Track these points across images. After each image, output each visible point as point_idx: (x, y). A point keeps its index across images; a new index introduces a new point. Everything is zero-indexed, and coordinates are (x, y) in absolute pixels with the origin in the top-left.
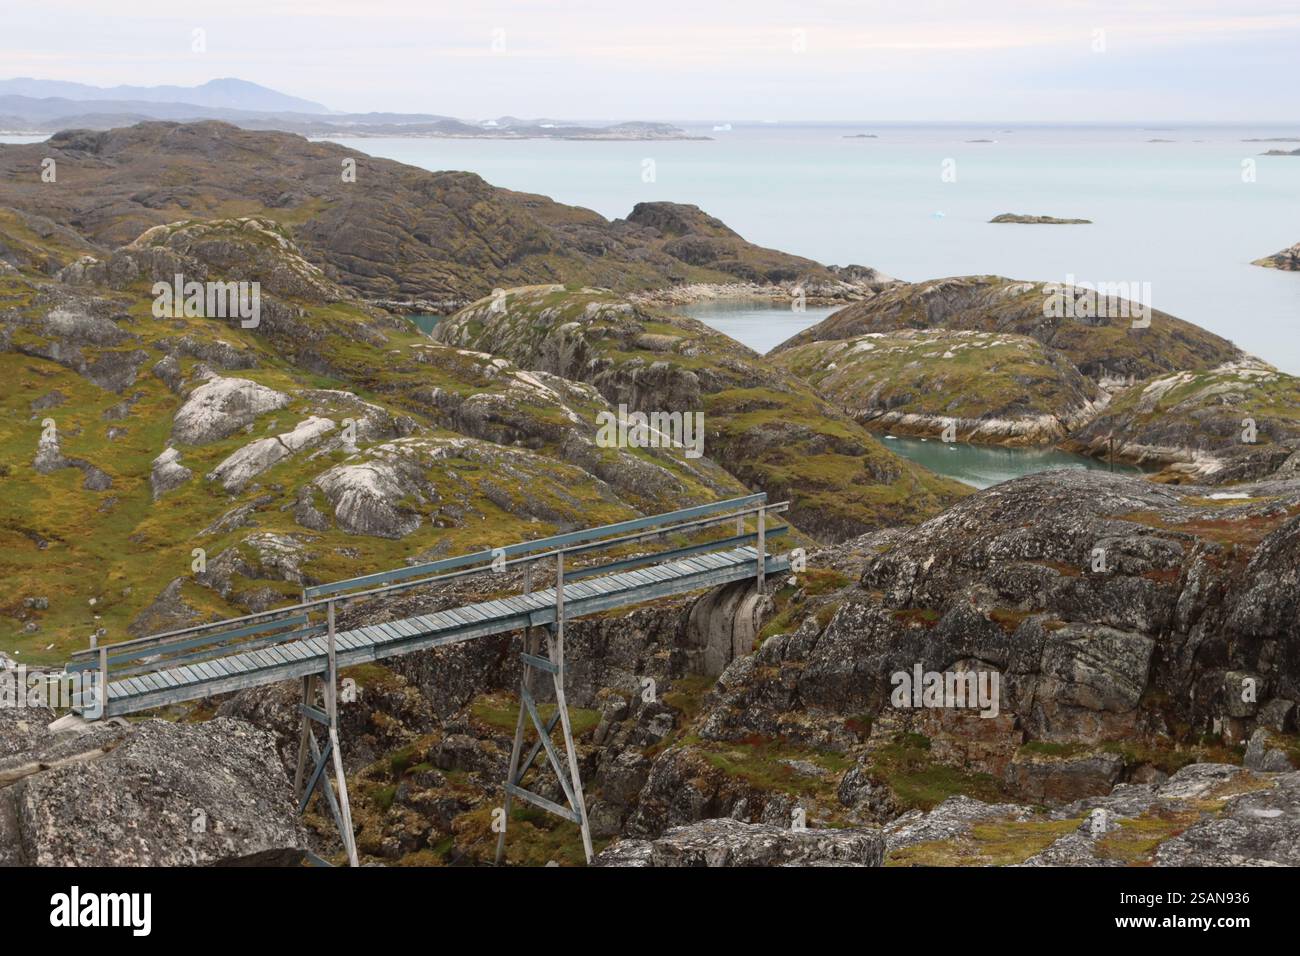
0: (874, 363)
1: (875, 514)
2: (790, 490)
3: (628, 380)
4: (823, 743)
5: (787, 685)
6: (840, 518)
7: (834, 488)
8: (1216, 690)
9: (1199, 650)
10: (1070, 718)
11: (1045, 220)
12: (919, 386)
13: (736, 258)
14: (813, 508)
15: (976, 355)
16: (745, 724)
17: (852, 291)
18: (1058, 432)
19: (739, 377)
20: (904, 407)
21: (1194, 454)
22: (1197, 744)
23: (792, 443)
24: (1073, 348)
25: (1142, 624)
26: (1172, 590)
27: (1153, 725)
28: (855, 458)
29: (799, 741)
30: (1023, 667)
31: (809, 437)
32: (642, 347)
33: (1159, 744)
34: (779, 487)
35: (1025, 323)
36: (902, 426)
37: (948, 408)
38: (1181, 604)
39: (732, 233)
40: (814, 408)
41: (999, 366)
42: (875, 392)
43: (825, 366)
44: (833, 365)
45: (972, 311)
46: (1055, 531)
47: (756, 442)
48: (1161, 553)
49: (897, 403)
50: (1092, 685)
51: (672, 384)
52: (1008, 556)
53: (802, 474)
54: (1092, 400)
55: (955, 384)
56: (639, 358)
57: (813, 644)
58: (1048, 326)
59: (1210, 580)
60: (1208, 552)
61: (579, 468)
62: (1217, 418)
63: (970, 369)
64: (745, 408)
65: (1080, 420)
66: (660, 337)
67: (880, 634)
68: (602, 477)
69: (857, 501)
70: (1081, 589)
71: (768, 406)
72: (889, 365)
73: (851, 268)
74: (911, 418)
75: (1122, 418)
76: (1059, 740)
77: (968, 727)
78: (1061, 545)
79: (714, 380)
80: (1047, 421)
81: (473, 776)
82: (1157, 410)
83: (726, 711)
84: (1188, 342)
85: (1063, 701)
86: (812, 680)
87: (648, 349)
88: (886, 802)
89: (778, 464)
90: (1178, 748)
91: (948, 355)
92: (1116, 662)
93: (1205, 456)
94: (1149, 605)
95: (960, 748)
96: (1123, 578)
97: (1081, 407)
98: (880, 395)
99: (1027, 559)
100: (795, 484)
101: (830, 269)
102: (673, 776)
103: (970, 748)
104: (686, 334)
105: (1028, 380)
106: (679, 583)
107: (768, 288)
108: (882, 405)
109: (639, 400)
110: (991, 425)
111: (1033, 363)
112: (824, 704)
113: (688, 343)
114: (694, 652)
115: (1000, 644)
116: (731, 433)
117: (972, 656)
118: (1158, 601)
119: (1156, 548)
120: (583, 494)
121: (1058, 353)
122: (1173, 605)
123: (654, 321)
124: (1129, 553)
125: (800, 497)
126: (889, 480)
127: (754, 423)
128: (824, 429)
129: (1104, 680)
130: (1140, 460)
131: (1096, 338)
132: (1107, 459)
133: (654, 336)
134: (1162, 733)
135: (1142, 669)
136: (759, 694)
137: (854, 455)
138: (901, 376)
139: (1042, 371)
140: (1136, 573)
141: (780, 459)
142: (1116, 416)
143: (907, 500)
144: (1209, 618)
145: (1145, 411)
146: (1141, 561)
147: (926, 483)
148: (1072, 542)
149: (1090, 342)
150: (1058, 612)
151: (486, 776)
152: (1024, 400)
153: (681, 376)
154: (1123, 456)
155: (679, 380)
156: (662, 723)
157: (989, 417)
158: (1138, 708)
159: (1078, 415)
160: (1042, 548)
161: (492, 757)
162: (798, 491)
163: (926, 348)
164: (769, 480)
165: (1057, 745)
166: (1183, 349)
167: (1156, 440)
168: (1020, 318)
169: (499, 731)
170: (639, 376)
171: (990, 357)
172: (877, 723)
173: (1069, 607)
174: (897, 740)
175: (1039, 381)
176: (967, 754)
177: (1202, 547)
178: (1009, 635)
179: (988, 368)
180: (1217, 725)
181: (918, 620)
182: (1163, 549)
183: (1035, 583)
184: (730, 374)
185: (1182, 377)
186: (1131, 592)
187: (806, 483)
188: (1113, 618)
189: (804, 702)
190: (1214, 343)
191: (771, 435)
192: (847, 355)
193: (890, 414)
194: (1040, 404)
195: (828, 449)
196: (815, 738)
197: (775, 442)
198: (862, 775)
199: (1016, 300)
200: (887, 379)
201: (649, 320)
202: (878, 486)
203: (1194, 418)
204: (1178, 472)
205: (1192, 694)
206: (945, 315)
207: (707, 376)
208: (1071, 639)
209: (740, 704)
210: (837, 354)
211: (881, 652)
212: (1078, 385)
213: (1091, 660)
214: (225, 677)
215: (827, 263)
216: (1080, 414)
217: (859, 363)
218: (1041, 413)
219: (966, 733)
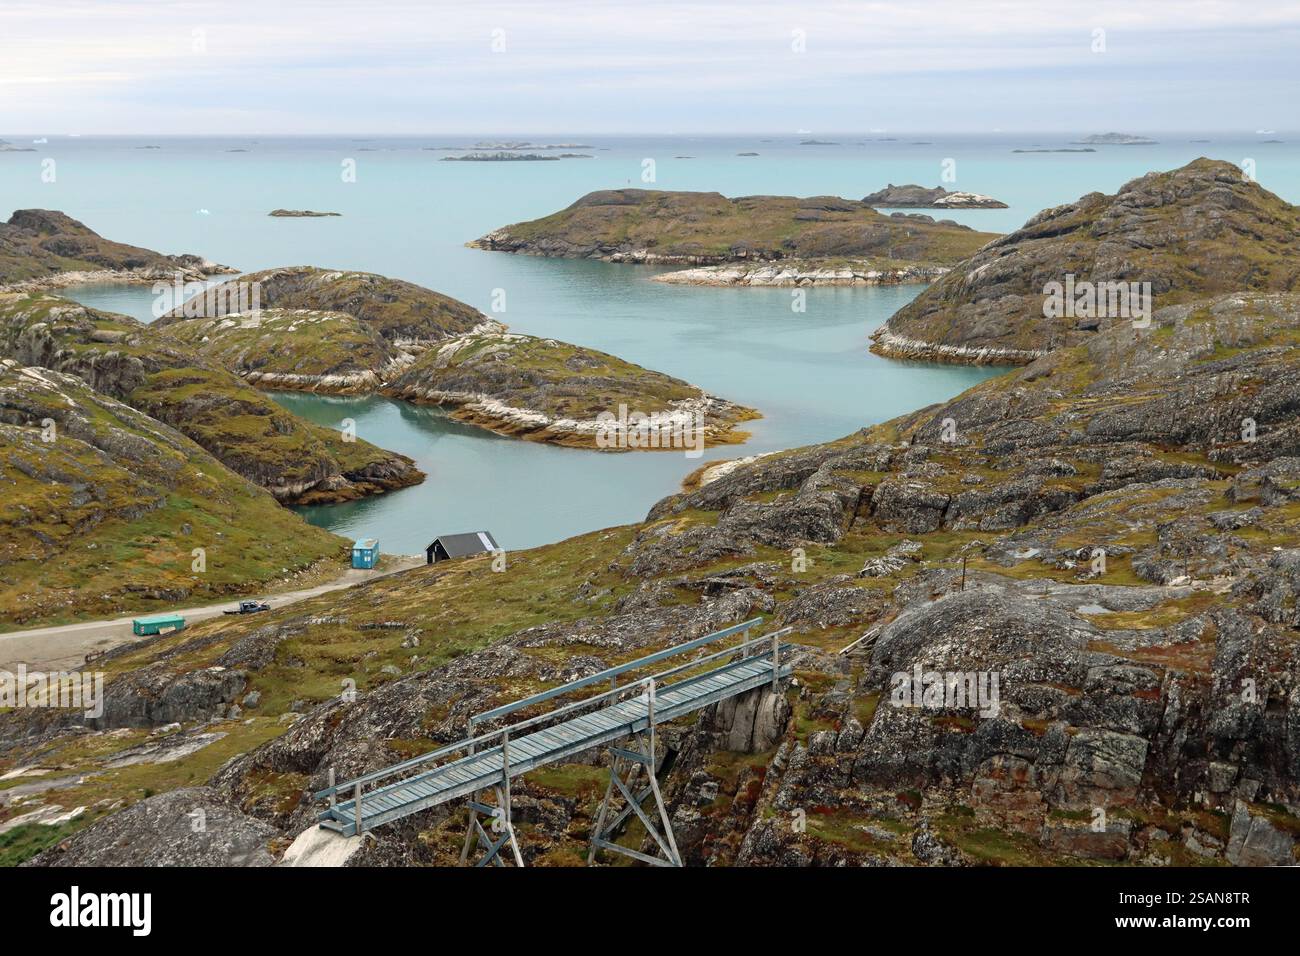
0: (237, 336)
1: (282, 458)
2: (219, 443)
3: (88, 365)
4: (881, 812)
5: (845, 770)
6: (257, 462)
7: (251, 441)
8: (1199, 774)
9: (1185, 748)
10: (1084, 793)
11: (308, 214)
12: (273, 352)
13: (97, 251)
14: (237, 456)
15: (312, 329)
16: (812, 798)
17: (188, 275)
18: (375, 381)
19: (172, 360)
20: (263, 368)
21: (479, 396)
22: (1186, 810)
23: (217, 408)
24: (374, 319)
25: (1136, 729)
26: (1157, 706)
27: (1149, 797)
28: (263, 417)
29: (860, 810)
30: (1049, 760)
31: (229, 403)
32: (96, 341)
33: (1155, 810)
34: (210, 441)
35: (339, 301)
36: (263, 382)
37: (296, 368)
38: (1168, 715)
39: (90, 232)
40: (229, 381)
41: (330, 336)
42: (241, 358)
43: (200, 339)
44: (205, 338)
45: (299, 294)
46: (1053, 662)
47: (191, 408)
48: (1142, 679)
49: (257, 365)
50: (1107, 773)
51: (122, 368)
52: (1020, 680)
53: (227, 431)
54: (395, 357)
55: (299, 350)
56: (95, 349)
57: (861, 740)
58: (355, 303)
59: (1188, 699)
60: (1179, 678)
61: (82, 442)
62: (493, 370)
63: (309, 339)
64: (179, 384)
65: (390, 373)
66: (110, 332)
67: (923, 736)
68: (99, 447)
69: (268, 449)
70: (1086, 705)
71: (196, 381)
72: (248, 337)
73: (185, 256)
74: (269, 376)
75: (425, 372)
76: (1074, 808)
77: (1003, 801)
78: (1059, 672)
79: (154, 363)
80: (368, 375)
81: (540, 827)
82: (450, 366)
83: (792, 789)
84: (450, 311)
85: (1081, 783)
86: (866, 767)
87: (101, 342)
88: (957, 858)
89: (208, 424)
90: (1170, 813)
91: (292, 328)
92: (1123, 756)
93: (489, 398)
94: (1141, 716)
95: (999, 815)
96: (1117, 696)
97: (389, 363)
98: (245, 360)
99: (1034, 682)
100: (222, 438)
101: (169, 258)
102: (774, 842)
103: (1008, 816)
104: (128, 329)
105: (352, 346)
106: (723, 692)
107: (125, 273)
108: (247, 367)
109: (97, 380)
110: (329, 379)
111: (353, 333)
112: (874, 783)
113: (131, 336)
114: (719, 734)
115: (1032, 745)
116: (172, 402)
117: (1007, 752)
118: (1149, 712)
119: (1139, 675)
120: (89, 461)
121: (367, 324)
122: (1161, 715)
123: (102, 319)
124: (1118, 679)
125: (226, 448)
126: (289, 432)
127: (187, 395)
128: (238, 397)
129: (1117, 770)
130: (440, 402)
131: (389, 312)
132: (418, 401)
133: (105, 332)
134: (1156, 802)
135: (1142, 761)
136: (821, 777)
137: (262, 414)
138: (259, 345)
139: (360, 339)
140: (1126, 693)
141: (209, 420)
142: (421, 371)
143: (304, 447)
144: (1191, 725)
145: (442, 367)
146: (1130, 685)
147: (313, 432)
148: (1068, 670)
149: (386, 315)
150: (1067, 719)
151: (550, 826)
152: (350, 360)
153: (129, 361)
154: (429, 399)
155: (128, 364)
156: (709, 789)
157: (326, 373)
158: (1140, 787)
159: (388, 369)
160: (1045, 674)
161: (552, 812)
162: (224, 444)
163: (275, 323)
164: (203, 436)
165: (1074, 812)
166: (448, 317)
167: (451, 387)
168: (335, 298)
169: (554, 792)
170: (97, 362)
171: (322, 330)
172: (928, 798)
173: (1076, 717)
174: (947, 810)
175: (359, 346)
176: (1004, 819)
177: (1172, 676)
178: (1039, 739)
179: (322, 338)
180: (1198, 797)
181: (956, 726)
182: (1143, 676)
183: (1049, 701)
184: (165, 358)
185: (464, 342)
186: (1126, 707)
187: (229, 437)
188: (1111, 724)
189: (856, 781)
190: (469, 311)
191: (201, 403)
192: (216, 330)
193: (253, 374)
194: (361, 363)
195: (243, 412)
196: (874, 808)
197: (204, 408)
198: (933, 839)
199: (330, 285)
200: (248, 348)
201: (98, 319)
202: (280, 437)
203: (477, 371)
204: (471, 410)
205: (1176, 776)
206: (279, 297)
207: (149, 360)
208: (1089, 742)
209: (803, 783)
210: (208, 330)
211: (926, 748)
212: (384, 347)
213: (1107, 756)
214: (437, 793)
215: (165, 254)
216: (389, 368)
217: (226, 337)
218: (363, 370)
219: (1001, 804)
